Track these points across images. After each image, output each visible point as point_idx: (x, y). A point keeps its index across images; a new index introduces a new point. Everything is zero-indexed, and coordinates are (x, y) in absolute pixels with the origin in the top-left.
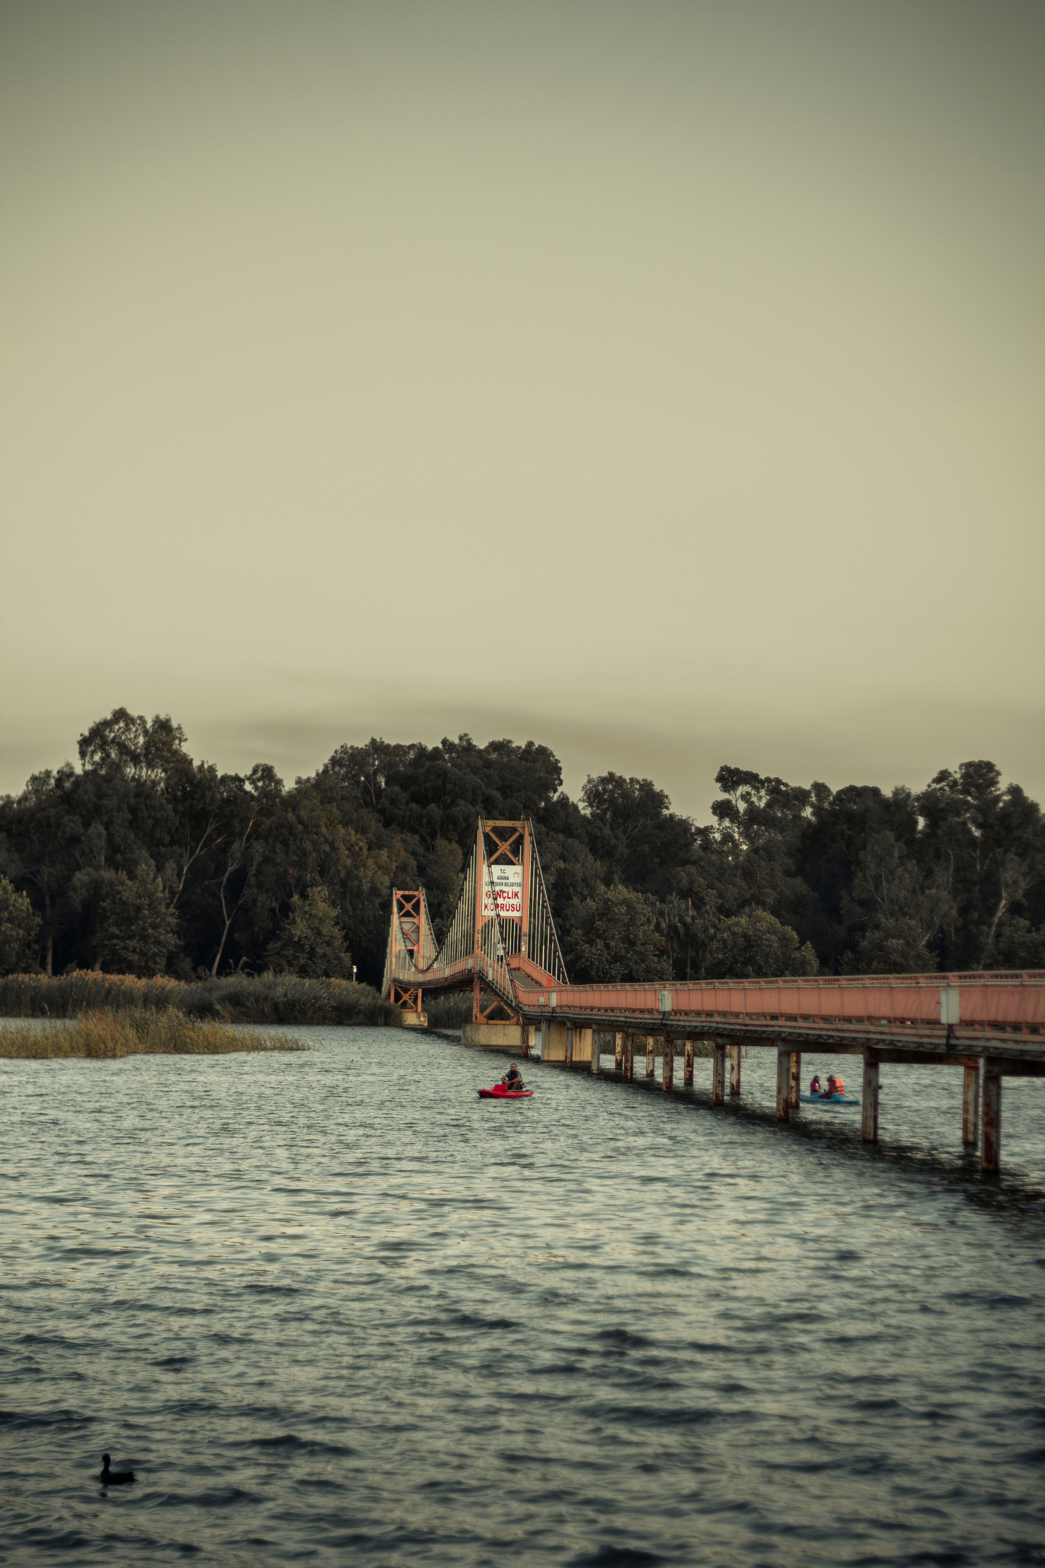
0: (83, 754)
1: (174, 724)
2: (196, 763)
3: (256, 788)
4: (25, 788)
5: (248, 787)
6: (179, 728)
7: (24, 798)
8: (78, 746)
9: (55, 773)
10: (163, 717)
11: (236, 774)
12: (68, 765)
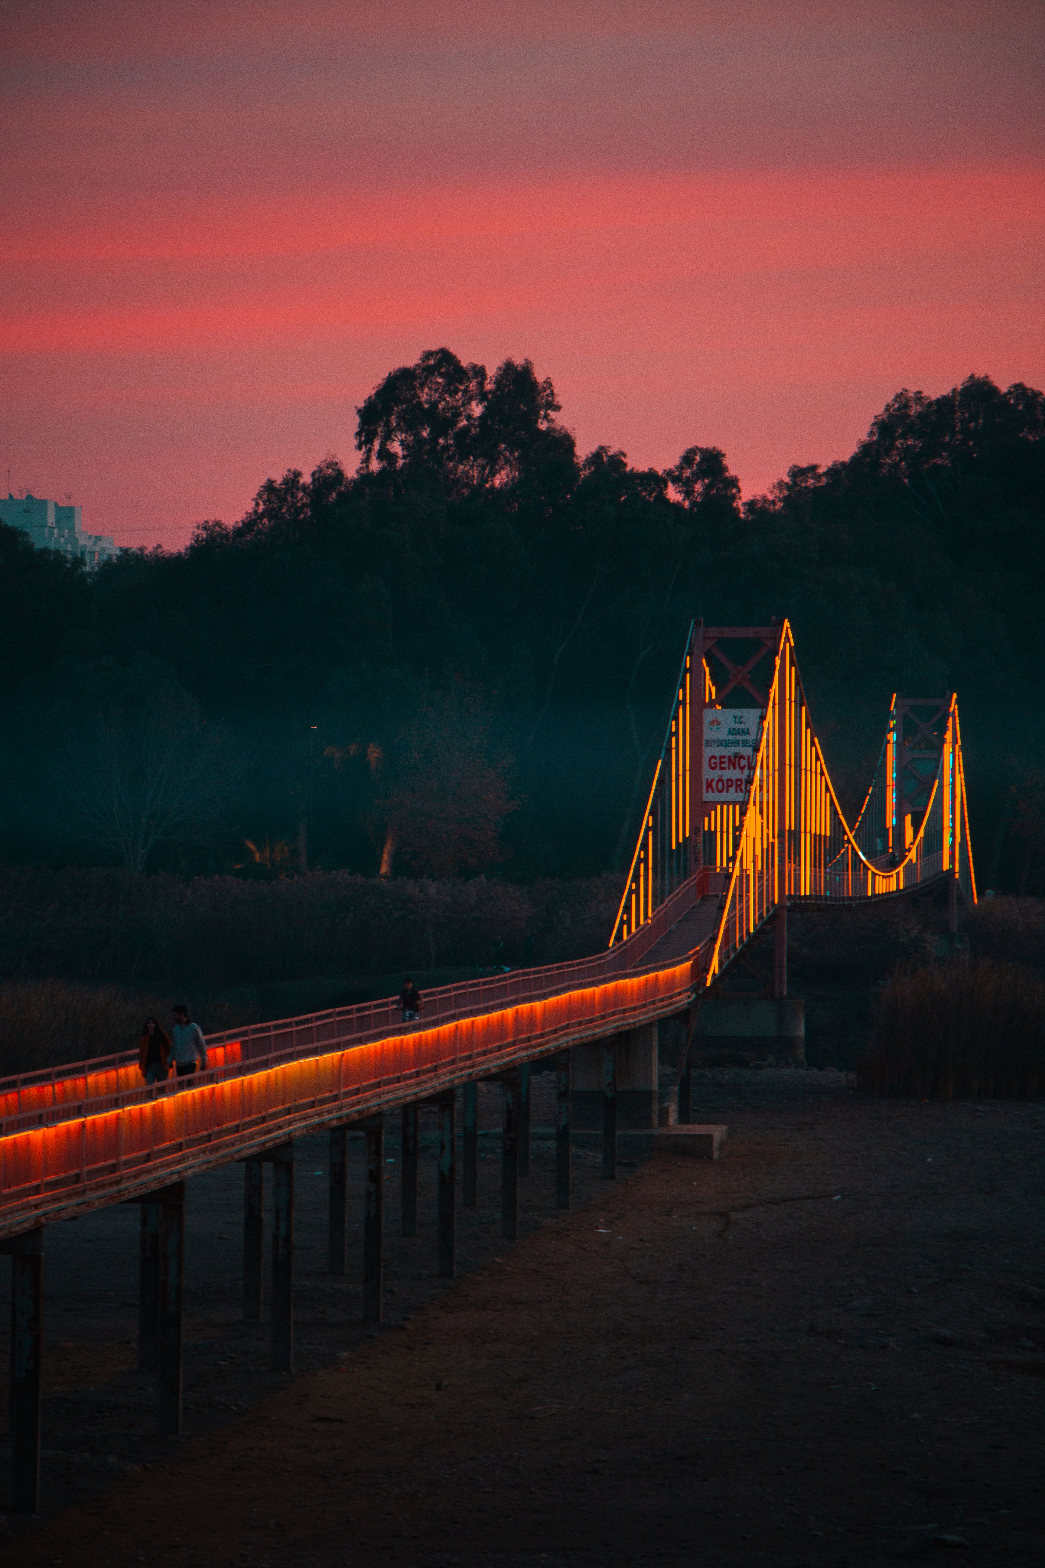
0: (365, 436)
1: (540, 376)
2: (583, 451)
3: (688, 494)
4: (250, 506)
5: (673, 494)
6: (549, 383)
7: (249, 525)
8: (357, 420)
9: (306, 479)
10: (519, 361)
11: (651, 469)
12: (333, 465)
